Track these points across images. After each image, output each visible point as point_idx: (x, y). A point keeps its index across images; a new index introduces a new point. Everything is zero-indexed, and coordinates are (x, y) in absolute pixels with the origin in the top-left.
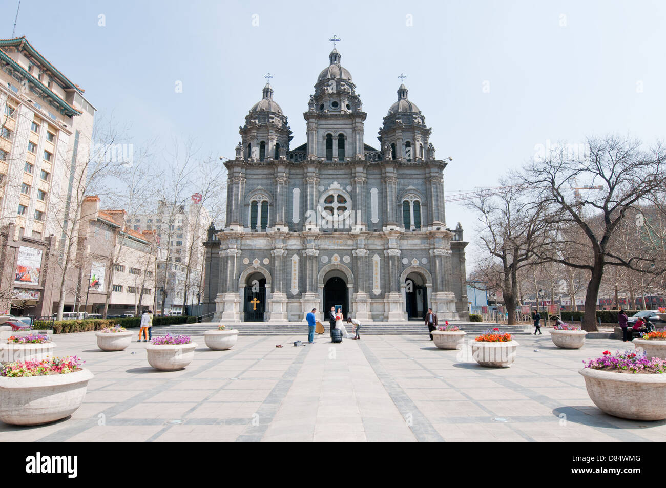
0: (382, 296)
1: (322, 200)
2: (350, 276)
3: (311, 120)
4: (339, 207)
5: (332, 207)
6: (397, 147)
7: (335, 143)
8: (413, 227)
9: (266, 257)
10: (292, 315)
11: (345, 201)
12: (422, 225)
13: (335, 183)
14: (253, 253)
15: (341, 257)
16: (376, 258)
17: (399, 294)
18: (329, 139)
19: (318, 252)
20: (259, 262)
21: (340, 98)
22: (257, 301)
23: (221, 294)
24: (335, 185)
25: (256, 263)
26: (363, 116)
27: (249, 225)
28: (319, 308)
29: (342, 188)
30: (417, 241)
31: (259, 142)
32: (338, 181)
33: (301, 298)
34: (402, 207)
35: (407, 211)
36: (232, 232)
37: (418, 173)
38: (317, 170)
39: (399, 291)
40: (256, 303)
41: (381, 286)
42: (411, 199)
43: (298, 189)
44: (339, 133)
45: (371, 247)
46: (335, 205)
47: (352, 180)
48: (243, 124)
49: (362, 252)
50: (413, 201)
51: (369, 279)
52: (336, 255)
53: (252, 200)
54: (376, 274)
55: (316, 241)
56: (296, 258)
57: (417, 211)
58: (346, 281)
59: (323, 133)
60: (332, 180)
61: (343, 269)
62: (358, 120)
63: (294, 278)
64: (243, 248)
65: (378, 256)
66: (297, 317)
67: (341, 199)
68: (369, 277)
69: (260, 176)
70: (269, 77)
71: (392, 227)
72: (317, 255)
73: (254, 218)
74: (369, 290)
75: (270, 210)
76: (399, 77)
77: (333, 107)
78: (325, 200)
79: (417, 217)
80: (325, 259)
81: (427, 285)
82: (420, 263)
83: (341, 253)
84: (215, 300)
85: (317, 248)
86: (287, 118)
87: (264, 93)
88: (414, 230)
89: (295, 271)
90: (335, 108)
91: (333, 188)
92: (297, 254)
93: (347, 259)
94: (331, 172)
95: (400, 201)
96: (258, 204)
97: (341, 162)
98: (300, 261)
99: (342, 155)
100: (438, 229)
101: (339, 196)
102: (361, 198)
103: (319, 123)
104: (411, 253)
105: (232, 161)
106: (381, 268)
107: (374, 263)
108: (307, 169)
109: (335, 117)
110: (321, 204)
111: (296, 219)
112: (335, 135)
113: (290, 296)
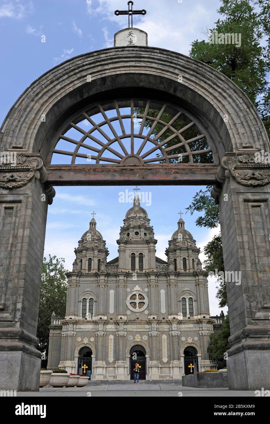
0: (168, 362)
1: (129, 298)
2: (147, 350)
3: (121, 245)
4: (140, 302)
5: (135, 302)
6: (178, 262)
7: (137, 260)
8: (188, 316)
9: (92, 337)
10: (109, 376)
11: (144, 298)
12: (194, 314)
13: (137, 286)
14: (84, 334)
15: (142, 336)
16: (164, 337)
17: (179, 361)
18: (133, 256)
19: (126, 333)
20: (88, 340)
21: (140, 229)
22: (86, 366)
23: (63, 362)
24: (137, 288)
25: (86, 341)
26: (155, 242)
27: (81, 315)
28: (127, 372)
29: (142, 290)
30: (191, 326)
31: (88, 259)
32: (139, 285)
33: (115, 364)
34: (181, 302)
35: (184, 305)
36: (70, 320)
37: (191, 279)
38: (125, 277)
39: (179, 359)
40: (86, 368)
41: (168, 356)
42: (187, 297)
43: (113, 290)
44: (139, 253)
45: (161, 330)
46: (137, 301)
47: (148, 284)
48: (77, 246)
49: (154, 333)
50: (188, 298)
51: (160, 351)
52: (138, 335)
53: (83, 298)
54: (165, 348)
55: (125, 325)
56: (112, 337)
57: (191, 305)
58: (144, 353)
59: (128, 253)
60: (134, 284)
61: (143, 345)
62: (152, 245)
63: (111, 351)
64: (77, 330)
65: (165, 336)
66: (113, 377)
67: (141, 297)
68: (160, 350)
69: (88, 282)
70: (94, 214)
71: (174, 316)
72: (125, 335)
73: (84, 310)
74: (159, 359)
75: (95, 304)
76: (179, 213)
77: (136, 236)
78: (131, 298)
79: (191, 309)
80: (131, 338)
81: (198, 355)
82: (193, 340)
83: (141, 333)
84: (59, 366)
85: (125, 330)
86: (105, 242)
87: (90, 224)
88: (189, 318)
89: (111, 346)
90: (137, 236)
91: (136, 290)
92: (112, 335)
93: (145, 338)
95: (180, 298)
96: (87, 301)
97: (141, 272)
98: (115, 339)
99: (141, 268)
100: (204, 317)
101: (140, 294)
102: (154, 296)
103: (127, 246)
104: (187, 333)
105: (71, 272)
106: (167, 344)
107: (163, 340)
108: (119, 277)
109: (136, 243)
110: (128, 301)
111: (112, 310)
112: (137, 254)
113: (108, 363)
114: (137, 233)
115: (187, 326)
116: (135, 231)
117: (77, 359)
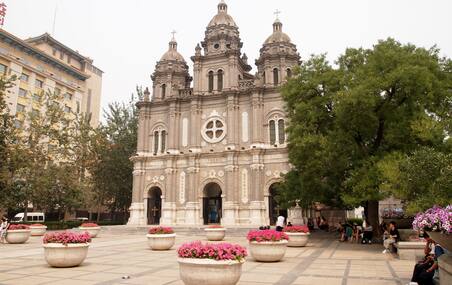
0: (249, 203)
1: (204, 127)
2: (223, 188)
4: (217, 131)
5: (212, 131)
6: (267, 75)
7: (216, 78)
8: (277, 143)
9: (162, 174)
10: (179, 220)
11: (222, 126)
13: (214, 111)
14: (154, 172)
15: (217, 172)
16: (245, 172)
17: (263, 202)
18: (211, 75)
19: (198, 169)
20: (157, 178)
21: (220, 40)
22: (156, 209)
24: (214, 113)
25: (155, 180)
27: (152, 150)
28: (199, 214)
29: (219, 115)
31: (162, 85)
32: (216, 110)
33: (186, 206)
34: (268, 127)
35: (273, 130)
38: (200, 102)
39: (262, 199)
40: (156, 211)
41: (248, 195)
42: (276, 120)
43: (186, 119)
44: (218, 69)
45: (240, 163)
46: (214, 129)
47: (225, 107)
49: (231, 168)
50: (278, 120)
52: (213, 170)
53: (154, 131)
54: (245, 185)
55: (197, 160)
56: (183, 175)
57: (282, 129)
58: (220, 192)
59: (205, 71)
60: (211, 109)
61: (218, 182)
63: (182, 191)
64: (147, 168)
65: (246, 170)
66: (183, 221)
67: (219, 124)
68: (238, 189)
69: (159, 112)
70: (174, 32)
71: (255, 145)
74: (237, 199)
75: (167, 137)
76: (274, 13)
77: (215, 49)
78: (207, 126)
80: (204, 174)
83: (217, 169)
85: (197, 165)
88: (277, 146)
89: (182, 184)
91: (213, 116)
92: (184, 171)
93: (221, 173)
94: (211, 103)
96: (159, 134)
97: (219, 93)
98: (186, 176)
101: (218, 121)
103: (203, 63)
104: (274, 166)
106: (248, 180)
107: (243, 176)
108: (191, 102)
109: (215, 58)
110: (204, 130)
111: (185, 143)
112: (215, 71)
113: (178, 205)
114: (217, 46)
115: (273, 156)
116: (215, 43)
117: (146, 201)
